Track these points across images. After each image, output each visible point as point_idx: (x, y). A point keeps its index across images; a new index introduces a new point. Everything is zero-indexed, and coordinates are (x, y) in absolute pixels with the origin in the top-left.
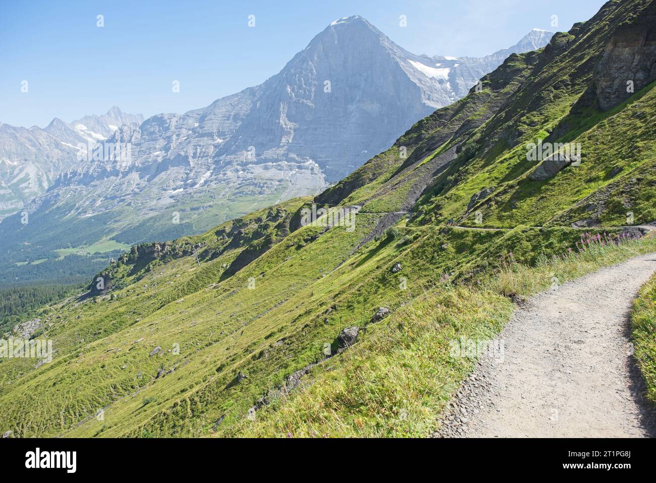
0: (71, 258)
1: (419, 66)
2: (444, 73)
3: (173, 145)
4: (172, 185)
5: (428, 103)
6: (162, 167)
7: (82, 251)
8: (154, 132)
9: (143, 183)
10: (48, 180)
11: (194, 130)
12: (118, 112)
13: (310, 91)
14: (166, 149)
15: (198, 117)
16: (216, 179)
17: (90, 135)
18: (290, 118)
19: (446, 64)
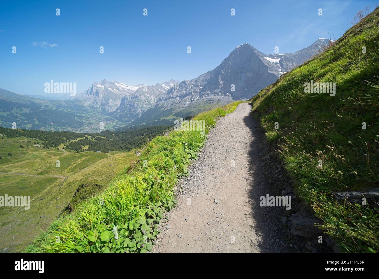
0: (164, 120)
1: (268, 59)
2: (278, 60)
3: (188, 89)
4: (188, 101)
5: (270, 72)
6: (185, 96)
7: (166, 118)
8: (183, 86)
9: (180, 100)
10: (156, 100)
11: (194, 85)
12: (172, 80)
13: (229, 71)
14: (186, 90)
15: (195, 81)
16: (200, 99)
17: (166, 87)
18: (222, 80)
19: (278, 57)
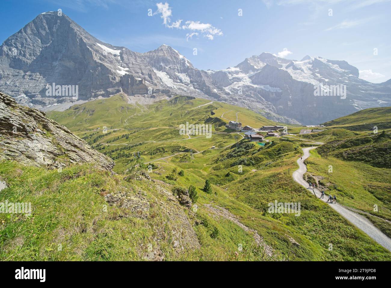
1: (103, 47)
19: (118, 48)
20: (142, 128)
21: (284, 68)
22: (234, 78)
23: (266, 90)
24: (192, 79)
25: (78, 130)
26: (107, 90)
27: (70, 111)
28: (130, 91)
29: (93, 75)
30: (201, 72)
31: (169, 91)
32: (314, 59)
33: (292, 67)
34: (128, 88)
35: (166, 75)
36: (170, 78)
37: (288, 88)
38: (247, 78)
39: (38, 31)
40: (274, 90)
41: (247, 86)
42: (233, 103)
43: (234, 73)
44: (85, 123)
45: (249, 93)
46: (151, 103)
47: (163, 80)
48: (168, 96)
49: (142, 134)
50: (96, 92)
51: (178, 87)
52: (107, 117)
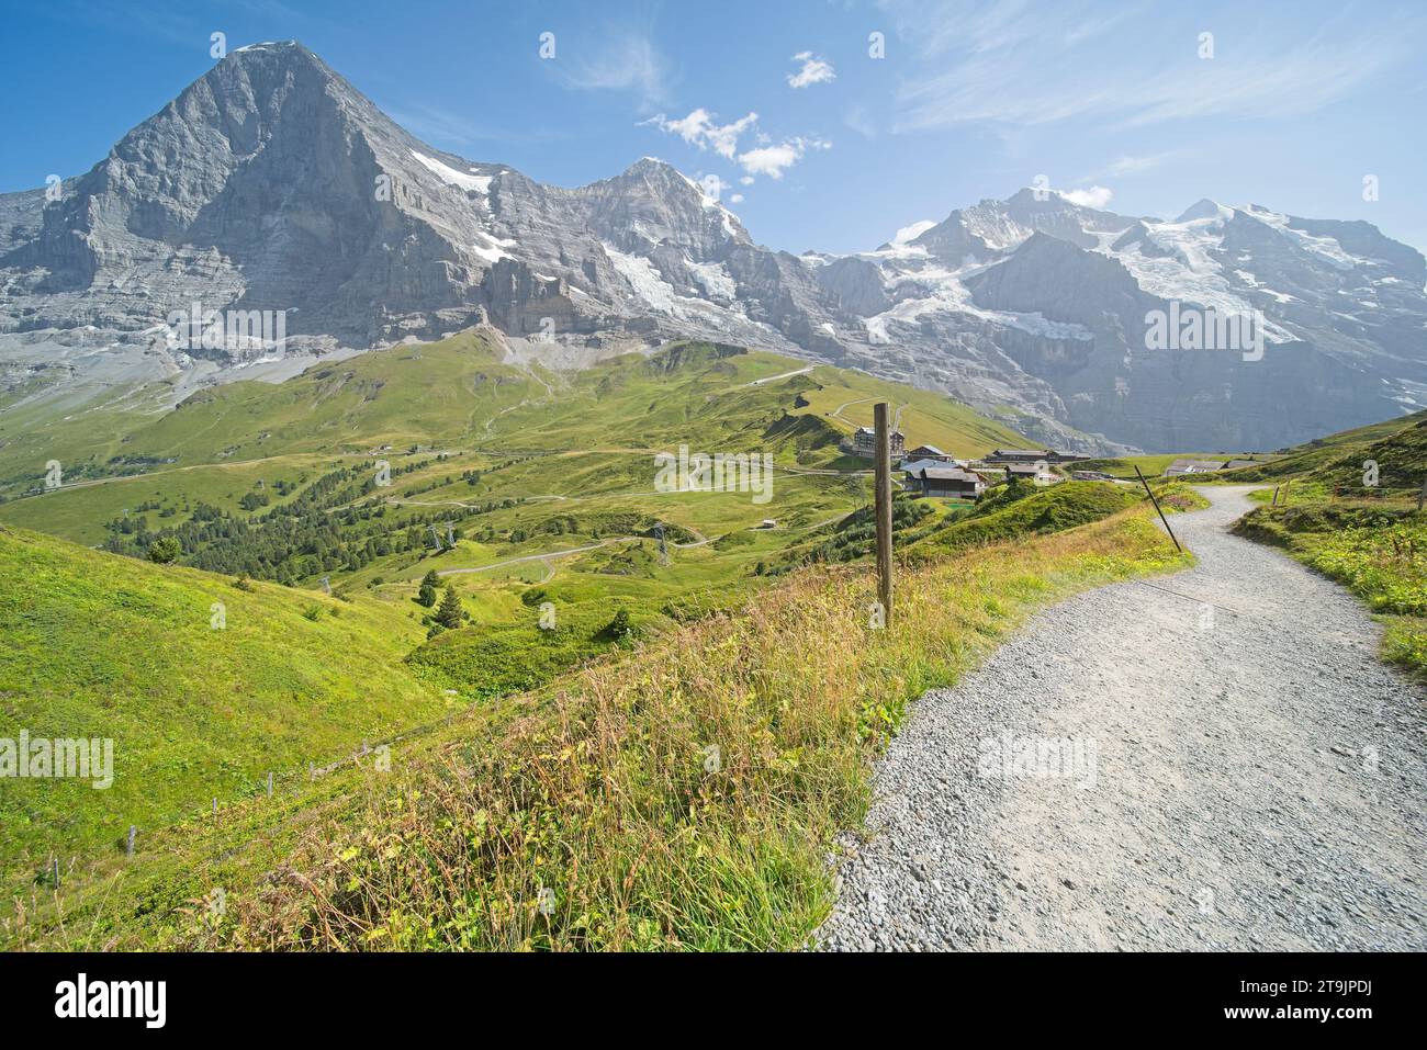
1: (433, 164)
2: (482, 184)
19: (486, 169)
20: (541, 450)
21: (1105, 250)
22: (901, 285)
23: (1028, 334)
24: (742, 284)
25: (319, 450)
26: (435, 316)
27: (303, 382)
28: (515, 321)
29: (390, 260)
30: (777, 259)
31: (652, 324)
32: (1230, 214)
33: (1137, 244)
34: (506, 310)
35: (649, 267)
36: (663, 278)
37: (1119, 325)
38: (954, 283)
39: (222, 109)
40: (1059, 333)
41: (953, 314)
42: (894, 376)
43: (906, 267)
44: (347, 427)
45: (960, 341)
46: (585, 366)
47: (636, 286)
48: (649, 343)
49: (528, 470)
50: (397, 322)
51: (691, 311)
52: (425, 407)
